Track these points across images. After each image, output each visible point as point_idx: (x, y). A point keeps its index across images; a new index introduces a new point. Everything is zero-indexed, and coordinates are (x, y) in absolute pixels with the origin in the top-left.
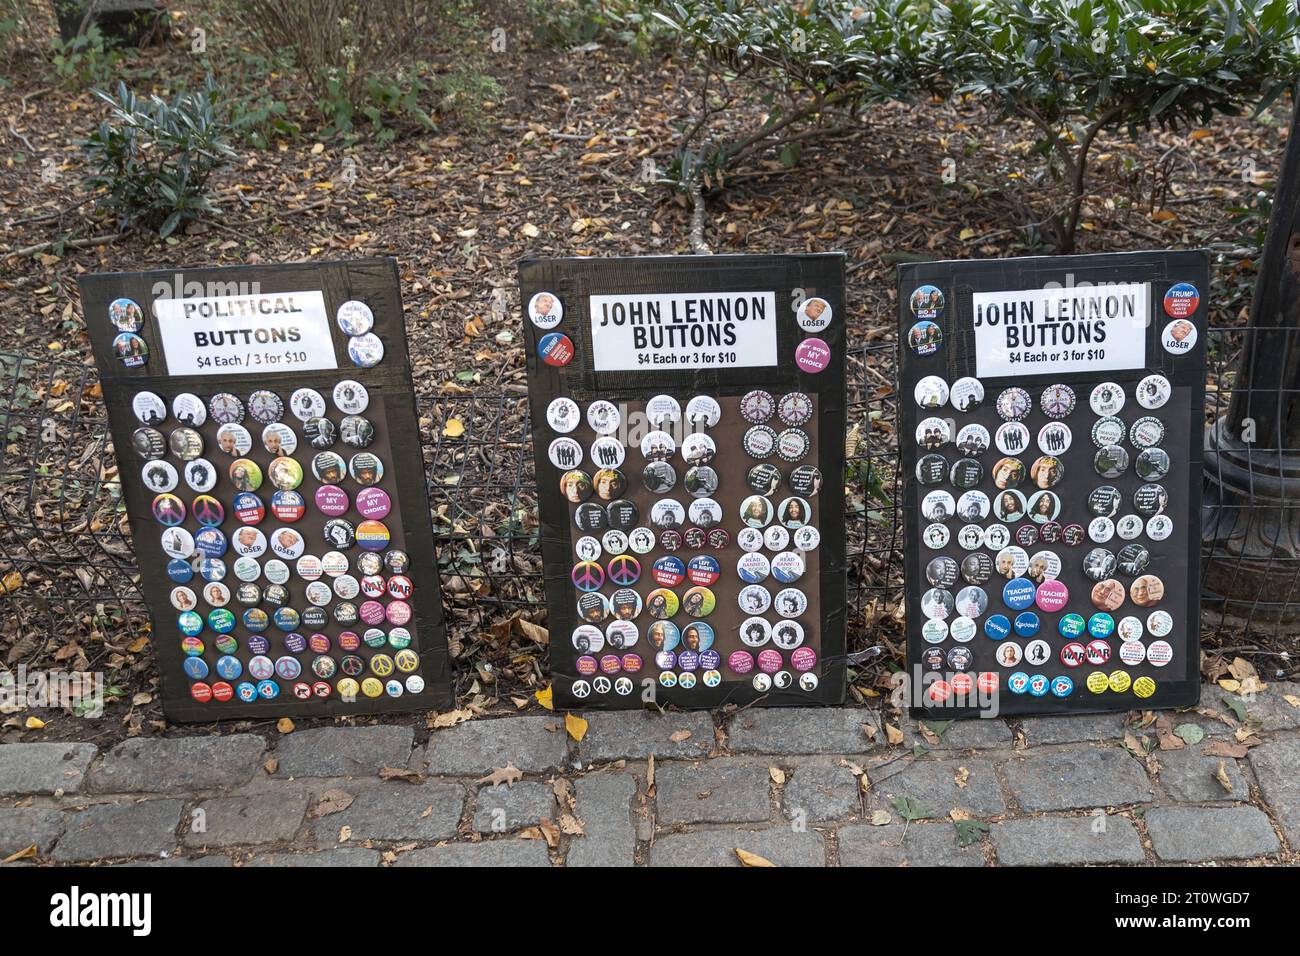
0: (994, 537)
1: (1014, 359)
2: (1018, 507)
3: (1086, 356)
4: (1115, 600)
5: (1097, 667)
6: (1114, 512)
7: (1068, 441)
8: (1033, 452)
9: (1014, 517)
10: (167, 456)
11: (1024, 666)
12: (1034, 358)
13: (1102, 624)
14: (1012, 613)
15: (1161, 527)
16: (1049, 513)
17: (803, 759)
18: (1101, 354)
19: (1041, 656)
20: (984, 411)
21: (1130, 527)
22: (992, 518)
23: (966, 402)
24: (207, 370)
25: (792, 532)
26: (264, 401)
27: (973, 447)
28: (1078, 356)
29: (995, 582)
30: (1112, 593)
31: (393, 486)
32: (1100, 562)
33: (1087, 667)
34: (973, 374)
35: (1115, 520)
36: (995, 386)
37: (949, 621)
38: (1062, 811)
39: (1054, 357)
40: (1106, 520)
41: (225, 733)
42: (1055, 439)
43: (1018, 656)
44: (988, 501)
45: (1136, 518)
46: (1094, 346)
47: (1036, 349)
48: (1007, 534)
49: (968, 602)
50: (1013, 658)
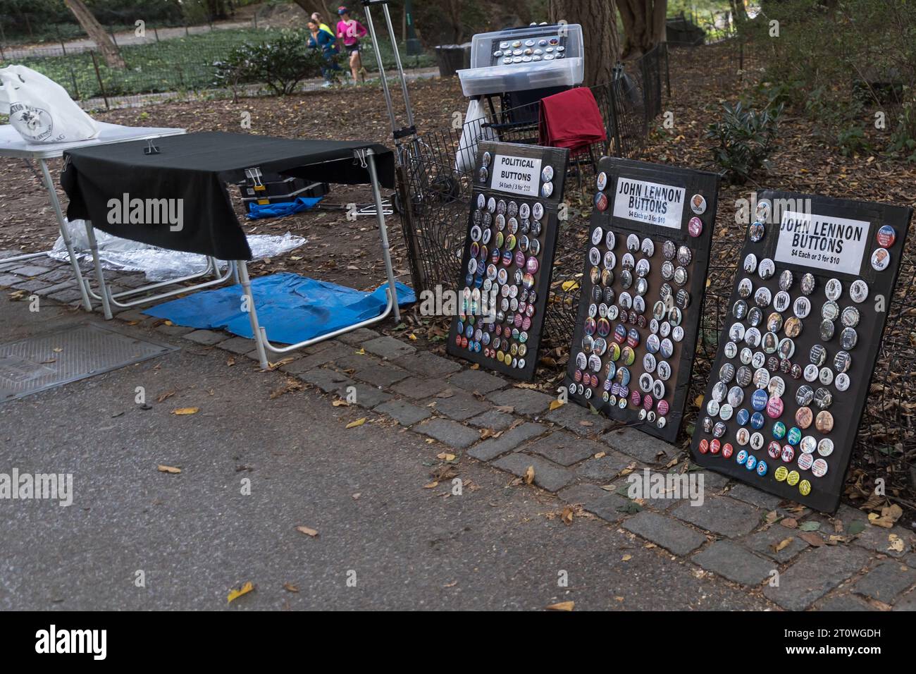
0: (757, 360)
1: (794, 253)
2: (773, 345)
3: (830, 260)
4: (806, 421)
5: (784, 464)
6: (820, 364)
7: (808, 310)
8: (788, 313)
9: (770, 350)
10: (480, 225)
11: (747, 447)
12: (804, 256)
13: (794, 435)
14: (751, 411)
15: (844, 382)
16: (787, 353)
17: (621, 454)
18: (837, 261)
19: (757, 445)
20: (772, 281)
21: (827, 376)
22: (759, 348)
23: (765, 274)
24: (503, 189)
25: (672, 328)
26: (513, 206)
27: (761, 301)
28: (825, 259)
29: (750, 388)
30: (804, 417)
31: (541, 258)
32: (804, 395)
33: (778, 461)
34: (772, 257)
35: (819, 368)
36: (780, 267)
37: (721, 404)
38: (685, 522)
39: (814, 257)
40: (815, 367)
41: (456, 361)
42: (802, 307)
43: (747, 439)
44: (760, 337)
45: (830, 371)
46: (835, 255)
47: (805, 250)
48: (763, 359)
49: (734, 396)
50: (744, 440)
